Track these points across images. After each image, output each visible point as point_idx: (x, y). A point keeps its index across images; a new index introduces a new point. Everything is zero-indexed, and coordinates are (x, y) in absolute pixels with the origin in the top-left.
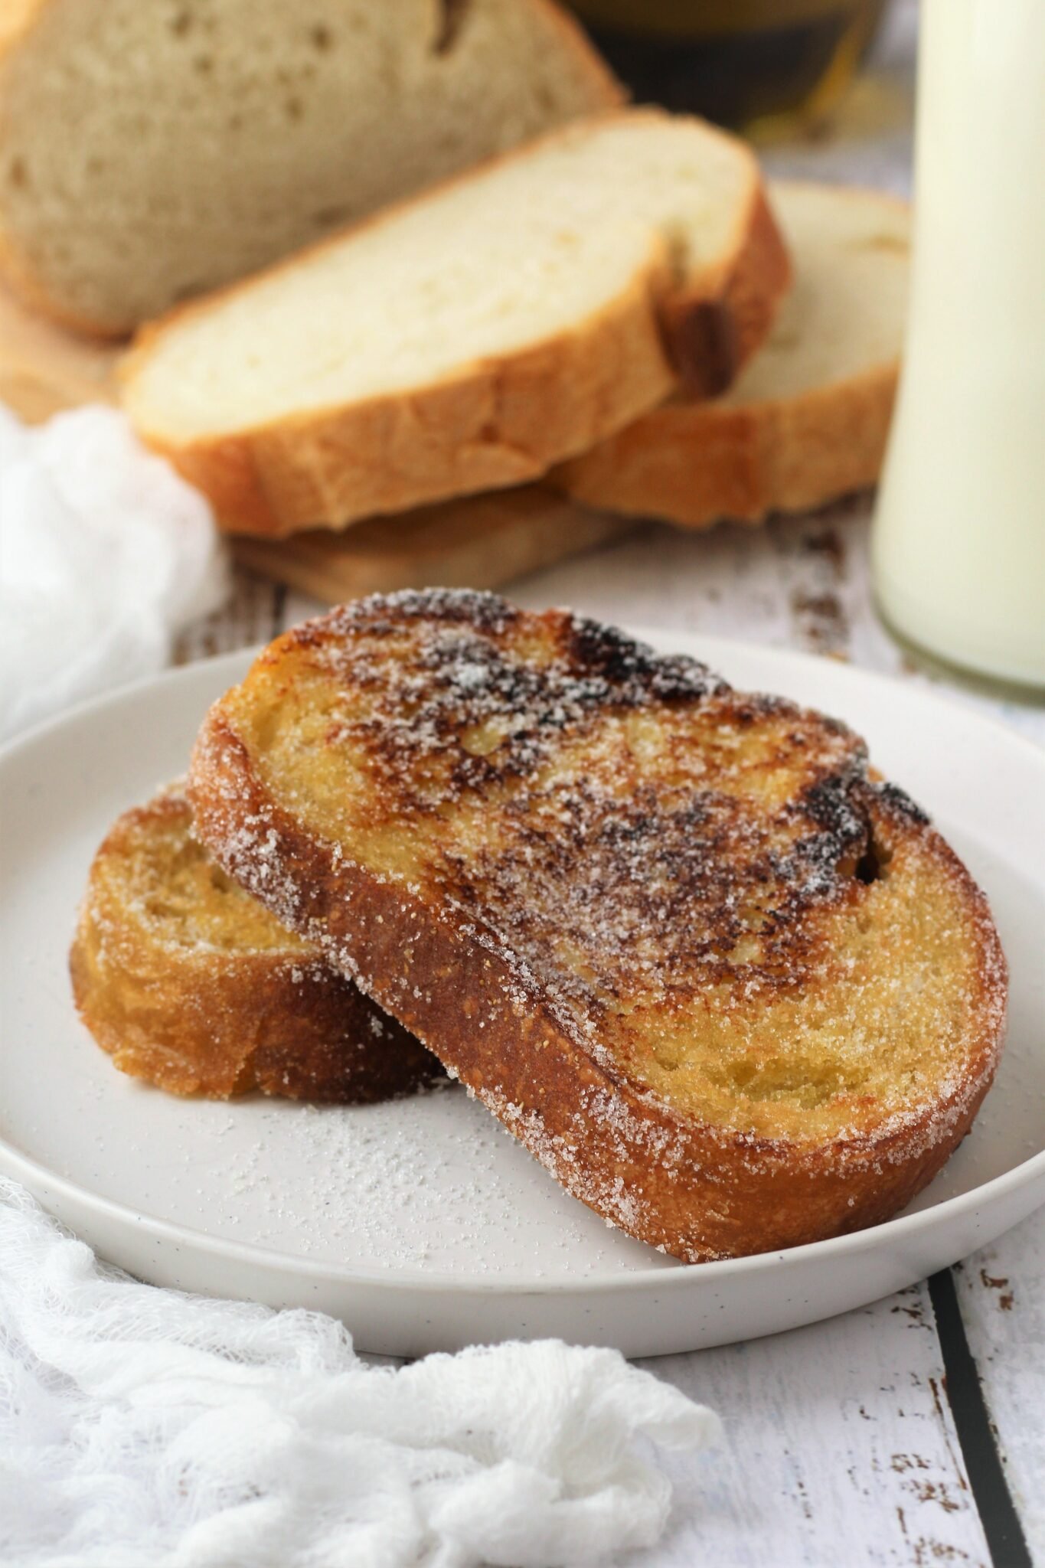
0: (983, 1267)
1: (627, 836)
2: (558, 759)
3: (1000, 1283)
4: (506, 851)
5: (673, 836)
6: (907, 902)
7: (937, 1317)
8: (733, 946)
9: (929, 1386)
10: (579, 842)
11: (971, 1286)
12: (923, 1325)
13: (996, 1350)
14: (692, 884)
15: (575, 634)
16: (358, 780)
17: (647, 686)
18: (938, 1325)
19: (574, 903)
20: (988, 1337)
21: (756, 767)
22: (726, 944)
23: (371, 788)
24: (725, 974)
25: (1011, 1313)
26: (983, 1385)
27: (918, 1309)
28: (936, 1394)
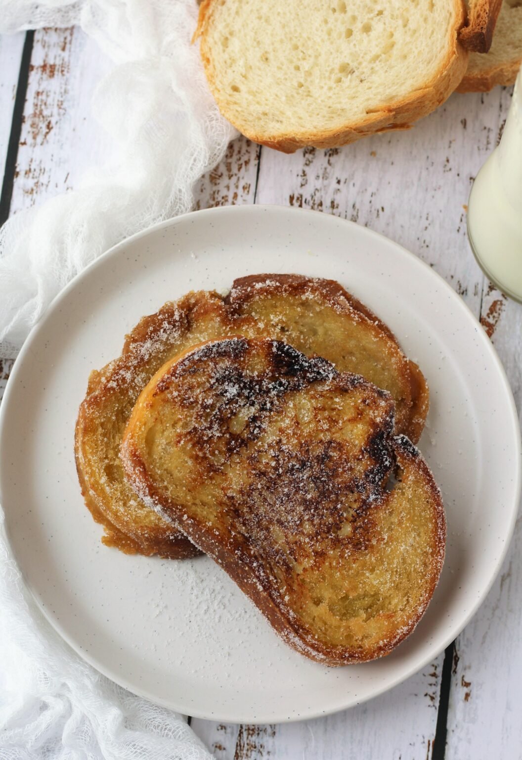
0: (464, 674)
1: (298, 470)
2: (268, 429)
3: (467, 685)
4: (250, 486)
5: (316, 468)
6: (409, 500)
7: (440, 702)
8: (341, 528)
9: (427, 744)
10: (279, 476)
11: (457, 685)
12: (434, 706)
13: (456, 726)
14: (324, 494)
15: (273, 353)
16: (190, 463)
17: (304, 377)
18: (440, 707)
19: (278, 506)
20: (455, 717)
21: (349, 420)
22: (337, 527)
23: (195, 467)
24: (337, 542)
25: (468, 703)
26: (447, 747)
27: (434, 696)
28: (429, 750)
